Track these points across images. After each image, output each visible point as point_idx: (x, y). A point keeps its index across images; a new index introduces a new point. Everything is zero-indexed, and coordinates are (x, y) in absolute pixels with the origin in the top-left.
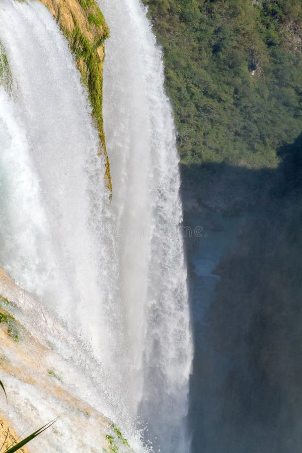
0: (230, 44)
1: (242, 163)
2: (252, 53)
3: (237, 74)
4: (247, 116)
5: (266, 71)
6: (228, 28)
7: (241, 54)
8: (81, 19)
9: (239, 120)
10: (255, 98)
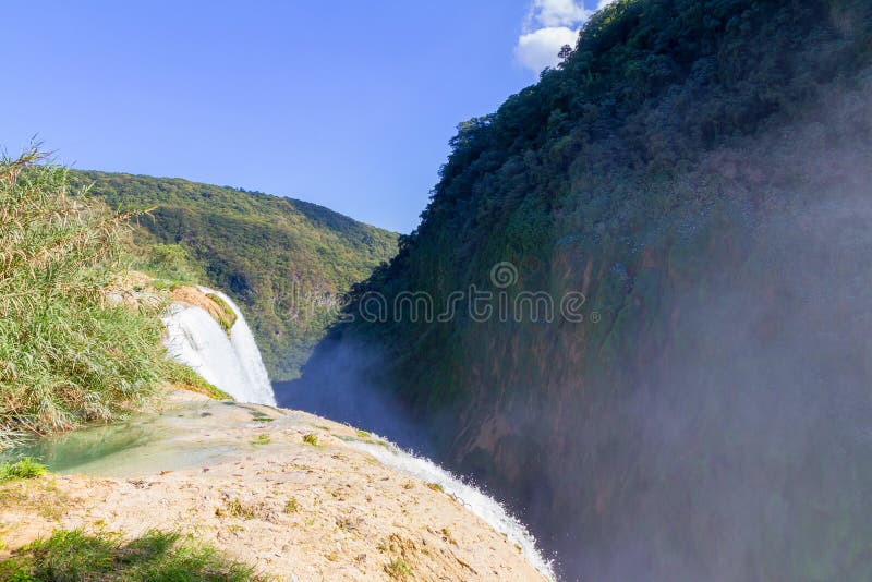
0: (263, 324)
1: (282, 379)
2: (275, 326)
3: (270, 337)
4: (280, 356)
5: (284, 333)
6: (262, 317)
7: (270, 327)
8: (222, 313)
9: (276, 359)
10: (283, 347)
